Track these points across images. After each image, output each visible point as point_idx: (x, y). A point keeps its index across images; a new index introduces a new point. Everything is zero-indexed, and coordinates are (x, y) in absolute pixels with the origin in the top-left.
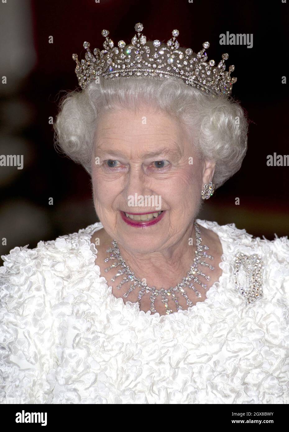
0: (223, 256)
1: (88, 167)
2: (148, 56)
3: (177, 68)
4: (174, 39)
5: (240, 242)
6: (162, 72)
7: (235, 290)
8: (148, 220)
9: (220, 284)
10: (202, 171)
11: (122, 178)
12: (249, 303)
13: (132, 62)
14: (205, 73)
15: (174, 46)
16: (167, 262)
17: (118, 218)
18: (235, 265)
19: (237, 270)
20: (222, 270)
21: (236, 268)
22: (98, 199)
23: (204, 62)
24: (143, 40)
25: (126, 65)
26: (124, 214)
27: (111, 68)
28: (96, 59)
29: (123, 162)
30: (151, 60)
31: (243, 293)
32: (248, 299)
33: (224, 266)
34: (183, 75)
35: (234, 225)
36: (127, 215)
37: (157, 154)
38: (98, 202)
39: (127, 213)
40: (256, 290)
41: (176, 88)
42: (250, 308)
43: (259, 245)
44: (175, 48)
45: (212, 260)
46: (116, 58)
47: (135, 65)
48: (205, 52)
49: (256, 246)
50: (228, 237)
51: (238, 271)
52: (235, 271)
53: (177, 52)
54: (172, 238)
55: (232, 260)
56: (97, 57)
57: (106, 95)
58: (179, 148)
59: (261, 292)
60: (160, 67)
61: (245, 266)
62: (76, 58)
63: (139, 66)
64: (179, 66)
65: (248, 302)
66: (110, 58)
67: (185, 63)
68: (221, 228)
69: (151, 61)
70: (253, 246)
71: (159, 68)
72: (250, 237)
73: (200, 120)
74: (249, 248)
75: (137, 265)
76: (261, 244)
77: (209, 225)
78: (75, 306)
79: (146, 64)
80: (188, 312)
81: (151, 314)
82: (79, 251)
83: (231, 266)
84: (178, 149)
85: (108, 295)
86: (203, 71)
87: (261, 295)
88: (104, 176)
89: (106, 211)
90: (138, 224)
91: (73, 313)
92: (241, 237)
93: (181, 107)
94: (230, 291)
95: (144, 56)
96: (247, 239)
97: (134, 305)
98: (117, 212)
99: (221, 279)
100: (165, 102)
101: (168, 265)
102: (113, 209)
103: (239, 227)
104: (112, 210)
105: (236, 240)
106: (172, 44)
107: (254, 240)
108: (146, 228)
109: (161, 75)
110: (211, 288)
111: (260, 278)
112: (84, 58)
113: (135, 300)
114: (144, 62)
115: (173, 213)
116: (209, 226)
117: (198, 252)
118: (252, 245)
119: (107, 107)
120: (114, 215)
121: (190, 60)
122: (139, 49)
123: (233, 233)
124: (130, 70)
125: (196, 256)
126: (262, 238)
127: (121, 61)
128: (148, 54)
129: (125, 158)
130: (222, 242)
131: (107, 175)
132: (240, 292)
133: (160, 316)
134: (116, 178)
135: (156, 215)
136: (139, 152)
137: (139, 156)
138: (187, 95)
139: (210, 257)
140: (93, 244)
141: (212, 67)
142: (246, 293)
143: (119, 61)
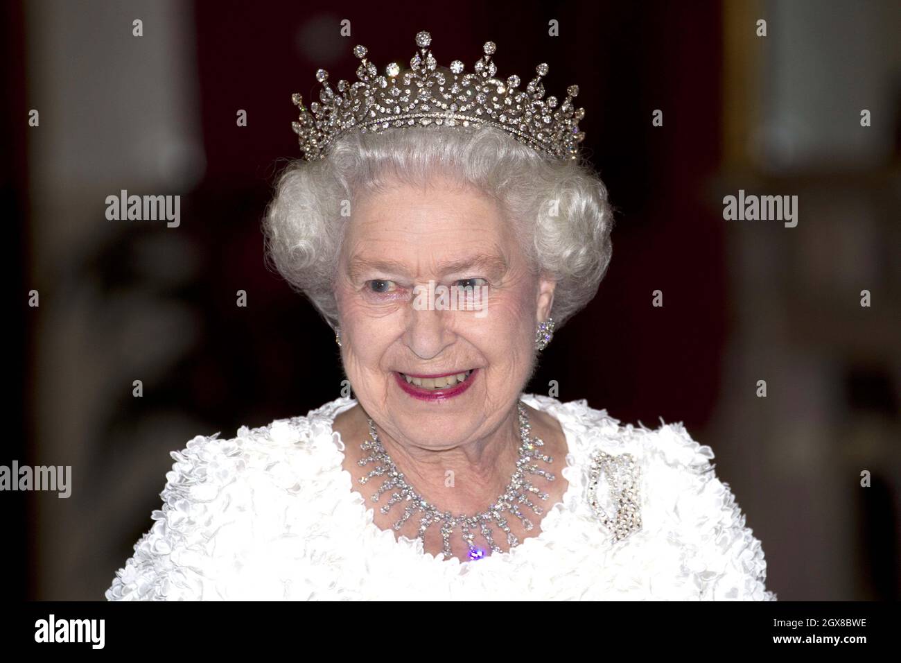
0: (569, 456)
1: (319, 301)
2: (442, 89)
3: (494, 110)
4: (487, 58)
5: (599, 433)
6: (468, 118)
7: (592, 517)
8: (448, 387)
9: (565, 505)
10: (535, 298)
11: (401, 311)
12: (618, 539)
13: (413, 102)
14: (541, 121)
15: (487, 71)
16: (471, 468)
17: (390, 385)
18: (590, 473)
19: (595, 481)
20: (568, 482)
21: (593, 478)
22: (352, 351)
23: (540, 100)
24: (431, 61)
25: (401, 108)
26: (401, 377)
27: (373, 114)
28: (343, 98)
29: (402, 282)
30: (446, 96)
31: (606, 522)
32: (616, 532)
33: (571, 473)
34: (506, 123)
35: (585, 402)
36: (409, 379)
37: (466, 266)
38: (353, 357)
39: (408, 374)
40: (630, 518)
41: (497, 144)
42: (619, 549)
43: (632, 438)
44: (489, 75)
45: (550, 464)
46: (383, 94)
47: (418, 106)
48: (540, 81)
49: (628, 439)
50: (577, 423)
51: (596, 483)
52: (592, 483)
53: (493, 81)
54: (490, 419)
55: (585, 464)
56: (345, 94)
57: (370, 162)
58: (502, 255)
59: (638, 520)
60: (463, 109)
61: (608, 475)
62: (299, 100)
63: (425, 108)
64: (497, 106)
65: (615, 539)
66: (370, 95)
67: (508, 101)
68: (564, 408)
69: (447, 98)
70: (623, 438)
71: (462, 112)
72: (615, 424)
73: (537, 204)
74: (614, 441)
75: (416, 472)
76: (636, 435)
77: (540, 402)
78: (309, 541)
79: (439, 104)
80: (511, 555)
81: (444, 560)
82: (313, 445)
83: (583, 475)
84: (501, 258)
85: (367, 524)
86: (537, 117)
87: (638, 525)
88: (368, 309)
89: (368, 372)
90: (430, 395)
91: (305, 555)
92: (599, 422)
93: (504, 180)
94: (584, 519)
95: (434, 90)
96: (610, 427)
97: (412, 542)
98: (389, 374)
99: (566, 497)
100: (475, 171)
101: (475, 473)
102: (381, 370)
103: (594, 405)
104: (380, 372)
105: (590, 428)
106: (484, 68)
107: (623, 428)
108: (445, 403)
109: (466, 124)
110: (549, 514)
111: (636, 494)
112: (318, 100)
113: (414, 534)
114: (434, 101)
115: (494, 372)
116: (541, 405)
117: (525, 450)
118: (620, 438)
119: (370, 184)
120: (382, 380)
121: (515, 96)
122: (424, 79)
123: (584, 416)
124: (408, 116)
125: (522, 458)
126: (636, 426)
127: (392, 101)
128: (442, 86)
129: (407, 275)
130: (565, 432)
131: (372, 306)
132: (600, 520)
133: (460, 563)
134: (390, 311)
135: (461, 378)
136: (432, 263)
137: (432, 269)
138: (516, 157)
139: (546, 458)
140: (336, 433)
141: (552, 108)
142: (611, 522)
143: (388, 101)
